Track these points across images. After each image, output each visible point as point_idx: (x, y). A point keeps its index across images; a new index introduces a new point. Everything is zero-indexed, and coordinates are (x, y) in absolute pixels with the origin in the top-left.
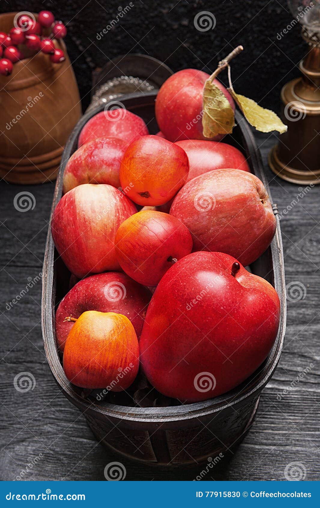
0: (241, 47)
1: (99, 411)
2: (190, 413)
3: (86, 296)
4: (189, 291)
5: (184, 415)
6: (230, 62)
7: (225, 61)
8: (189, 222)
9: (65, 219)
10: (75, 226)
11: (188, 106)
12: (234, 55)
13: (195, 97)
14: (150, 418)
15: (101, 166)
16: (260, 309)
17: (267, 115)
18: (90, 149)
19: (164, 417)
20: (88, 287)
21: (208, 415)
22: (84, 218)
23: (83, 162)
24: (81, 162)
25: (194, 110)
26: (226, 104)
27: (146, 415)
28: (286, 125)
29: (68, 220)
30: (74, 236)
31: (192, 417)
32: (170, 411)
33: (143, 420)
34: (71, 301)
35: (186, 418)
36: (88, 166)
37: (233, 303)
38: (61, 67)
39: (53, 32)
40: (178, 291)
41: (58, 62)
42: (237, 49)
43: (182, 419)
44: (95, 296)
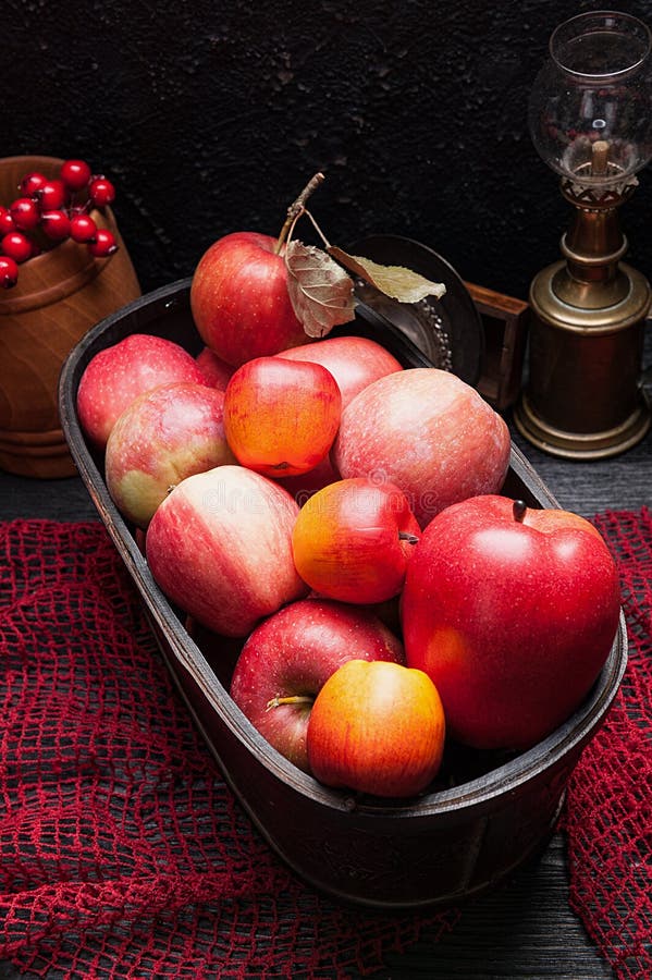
0: (321, 175)
1: (416, 814)
2: (554, 751)
3: (283, 656)
4: (469, 571)
5: (546, 759)
6: (307, 204)
7: (299, 203)
8: (401, 466)
9: (190, 542)
10: (212, 546)
11: (261, 295)
12: (312, 190)
13: (269, 278)
14: (500, 786)
15: (189, 439)
16: (584, 556)
17: (400, 275)
18: (154, 418)
19: (519, 776)
20: (279, 640)
21: (579, 742)
22: (224, 529)
23: (152, 443)
24: (150, 446)
25: (275, 299)
26: (339, 274)
27: (491, 785)
28: (440, 283)
29: (195, 543)
30: (217, 563)
31: (559, 757)
32: (522, 764)
33: (492, 795)
34: (258, 674)
35: (551, 762)
36: (166, 448)
37: (543, 561)
38: (108, 262)
39: (90, 196)
40: (451, 577)
41: (106, 254)
42: (315, 179)
43: (546, 766)
44: (301, 649)
